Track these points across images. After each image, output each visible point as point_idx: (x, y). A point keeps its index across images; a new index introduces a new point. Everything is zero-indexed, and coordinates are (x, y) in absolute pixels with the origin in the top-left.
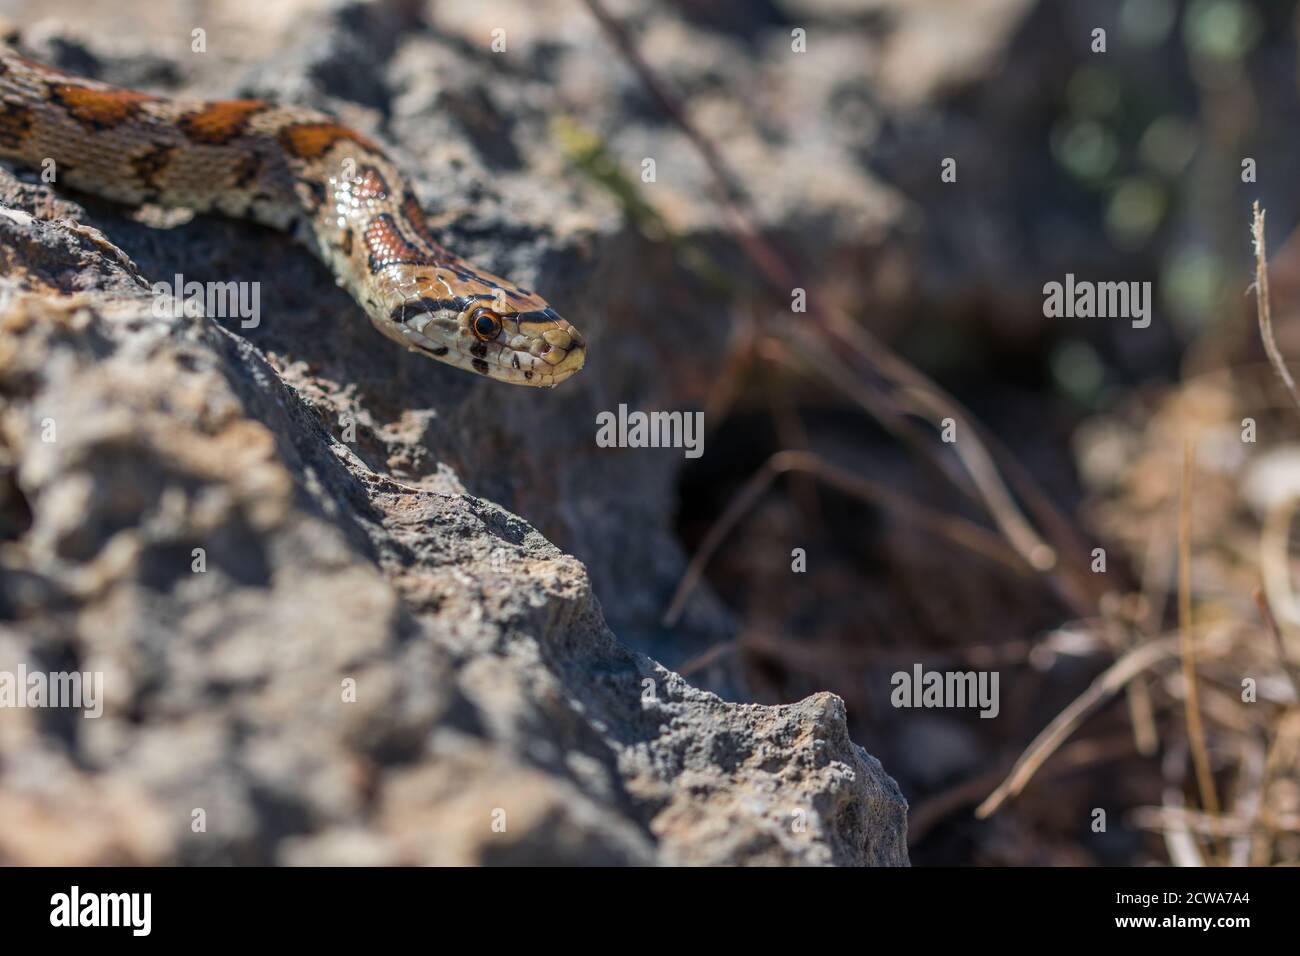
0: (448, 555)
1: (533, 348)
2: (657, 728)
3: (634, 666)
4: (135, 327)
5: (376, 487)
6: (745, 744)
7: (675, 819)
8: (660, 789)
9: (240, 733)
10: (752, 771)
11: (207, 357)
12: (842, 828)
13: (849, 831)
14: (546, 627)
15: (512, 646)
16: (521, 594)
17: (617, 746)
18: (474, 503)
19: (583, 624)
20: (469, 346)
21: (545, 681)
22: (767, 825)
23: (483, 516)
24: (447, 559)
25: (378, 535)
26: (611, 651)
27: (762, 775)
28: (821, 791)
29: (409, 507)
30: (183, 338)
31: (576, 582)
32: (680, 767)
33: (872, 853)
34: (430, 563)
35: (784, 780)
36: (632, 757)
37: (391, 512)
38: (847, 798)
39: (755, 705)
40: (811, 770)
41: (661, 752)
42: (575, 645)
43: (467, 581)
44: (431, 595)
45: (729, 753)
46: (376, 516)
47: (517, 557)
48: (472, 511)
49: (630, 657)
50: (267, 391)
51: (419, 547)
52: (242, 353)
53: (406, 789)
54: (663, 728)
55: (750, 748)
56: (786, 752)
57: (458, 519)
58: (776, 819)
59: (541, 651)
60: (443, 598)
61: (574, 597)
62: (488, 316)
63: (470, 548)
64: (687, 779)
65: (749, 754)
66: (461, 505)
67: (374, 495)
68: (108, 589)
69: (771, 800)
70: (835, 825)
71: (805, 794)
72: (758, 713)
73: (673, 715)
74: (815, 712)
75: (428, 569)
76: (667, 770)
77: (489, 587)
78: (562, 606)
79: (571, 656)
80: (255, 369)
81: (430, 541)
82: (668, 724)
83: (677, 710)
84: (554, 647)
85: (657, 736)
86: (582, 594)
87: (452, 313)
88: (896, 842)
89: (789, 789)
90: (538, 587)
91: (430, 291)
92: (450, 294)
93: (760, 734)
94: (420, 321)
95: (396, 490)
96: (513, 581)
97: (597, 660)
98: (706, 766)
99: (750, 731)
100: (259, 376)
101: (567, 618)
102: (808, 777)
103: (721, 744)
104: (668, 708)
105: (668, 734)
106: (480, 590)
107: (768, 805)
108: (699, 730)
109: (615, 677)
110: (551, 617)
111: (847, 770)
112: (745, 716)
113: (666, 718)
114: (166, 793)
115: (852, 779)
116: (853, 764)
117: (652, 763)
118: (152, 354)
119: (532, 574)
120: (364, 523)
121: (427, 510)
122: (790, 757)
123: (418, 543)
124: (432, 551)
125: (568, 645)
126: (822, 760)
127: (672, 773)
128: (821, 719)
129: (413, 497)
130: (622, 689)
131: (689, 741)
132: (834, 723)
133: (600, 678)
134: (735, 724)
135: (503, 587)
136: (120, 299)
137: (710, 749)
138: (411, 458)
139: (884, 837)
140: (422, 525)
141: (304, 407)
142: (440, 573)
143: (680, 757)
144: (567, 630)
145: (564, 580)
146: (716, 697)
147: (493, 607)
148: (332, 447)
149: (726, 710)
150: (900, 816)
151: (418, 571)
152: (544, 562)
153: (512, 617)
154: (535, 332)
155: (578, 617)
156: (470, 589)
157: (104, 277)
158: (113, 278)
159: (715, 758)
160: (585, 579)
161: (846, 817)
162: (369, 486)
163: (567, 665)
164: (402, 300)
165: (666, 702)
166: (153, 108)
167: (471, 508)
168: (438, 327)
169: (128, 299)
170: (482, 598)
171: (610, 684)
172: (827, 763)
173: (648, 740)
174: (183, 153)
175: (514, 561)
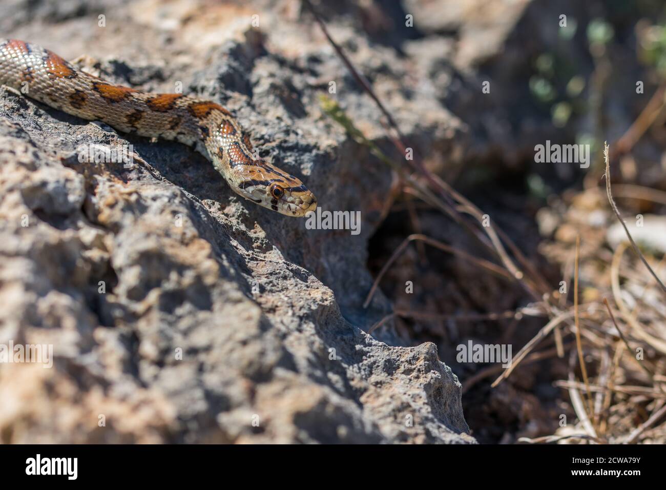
0: (278, 288)
1: (296, 202)
2: (362, 358)
3: (353, 332)
4: (154, 199)
5: (249, 259)
6: (397, 364)
7: (368, 397)
8: (363, 384)
9: (201, 369)
10: (399, 375)
11: (184, 210)
12: (435, 397)
13: (438, 398)
14: (317, 317)
15: (305, 326)
16: (308, 304)
17: (345, 366)
18: (288, 265)
19: (332, 315)
20: (270, 200)
21: (318, 341)
22: (405, 398)
23: (292, 271)
24: (278, 289)
25: (251, 280)
26: (343, 326)
27: (404, 376)
28: (427, 383)
29: (262, 267)
30: (174, 202)
31: (330, 298)
32: (371, 373)
33: (447, 406)
34: (271, 291)
35: (412, 378)
36: (352, 371)
37: (255, 269)
38: (437, 385)
39: (401, 347)
40: (423, 374)
41: (363, 368)
42: (329, 324)
43: (286, 299)
44: (272, 306)
45: (390, 367)
46: (249, 272)
47: (306, 288)
48: (287, 269)
49: (351, 328)
50: (206, 222)
51: (267, 284)
52: (196, 206)
53: (265, 391)
54: (364, 357)
55: (399, 365)
56: (413, 367)
57: (282, 272)
58: (409, 395)
59: (316, 328)
60: (277, 306)
61: (329, 305)
62: (279, 189)
63: (287, 285)
64: (373, 378)
65: (398, 367)
66: (283, 266)
67: (248, 262)
68: (149, 310)
69: (407, 387)
70: (432, 396)
71: (421, 384)
72: (402, 351)
73: (368, 352)
74: (425, 351)
75: (270, 294)
76: (366, 375)
77: (295, 301)
78: (324, 308)
79: (327, 328)
80: (201, 213)
81: (271, 282)
82: (366, 356)
83: (369, 350)
84: (321, 325)
85: (362, 361)
86: (332, 303)
87: (264, 187)
88: (457, 401)
89: (414, 382)
90: (314, 301)
91: (255, 177)
92: (263, 178)
93: (403, 359)
94: (251, 189)
95: (257, 260)
96: (304, 299)
97: (337, 330)
98: (381, 373)
99: (399, 358)
100: (203, 216)
101: (327, 312)
102: (422, 377)
103: (387, 364)
104: (366, 349)
105: (366, 360)
106: (291, 303)
107: (406, 389)
108: (378, 358)
109: (345, 337)
110: (320, 313)
111: (438, 374)
112: (397, 352)
113: (365, 353)
114: (173, 394)
115: (440, 377)
116: (441, 370)
117: (360, 372)
118: (162, 211)
119: (312, 296)
120: (245, 275)
121: (269, 268)
122: (415, 369)
123: (266, 283)
124: (272, 286)
125: (326, 324)
126: (428, 370)
127: (368, 376)
128: (427, 353)
129: (264, 263)
130: (348, 342)
131: (375, 363)
132: (432, 355)
133: (339, 337)
134: (393, 355)
135: (300, 301)
136: (147, 184)
137: (383, 366)
138: (262, 244)
139: (452, 400)
140: (267, 275)
141: (220, 225)
142: (275, 295)
143: (371, 368)
144: (326, 318)
145: (324, 298)
146: (385, 344)
147: (296, 309)
148: (231, 242)
149: (389, 349)
150: (458, 391)
151: (266, 295)
152: (317, 290)
153: (304, 314)
154: (297, 196)
155: (330, 312)
156: (288, 303)
157: (140, 175)
158: (144, 175)
159: (385, 370)
160: (333, 297)
161: (437, 393)
162: (246, 258)
163: (326, 333)
164: (244, 180)
165: (365, 347)
166: (136, 95)
167: (287, 267)
168: (258, 192)
169: (150, 184)
170: (292, 306)
171: (343, 339)
172: (430, 371)
173: (358, 363)
174: (148, 114)
175: (304, 290)
